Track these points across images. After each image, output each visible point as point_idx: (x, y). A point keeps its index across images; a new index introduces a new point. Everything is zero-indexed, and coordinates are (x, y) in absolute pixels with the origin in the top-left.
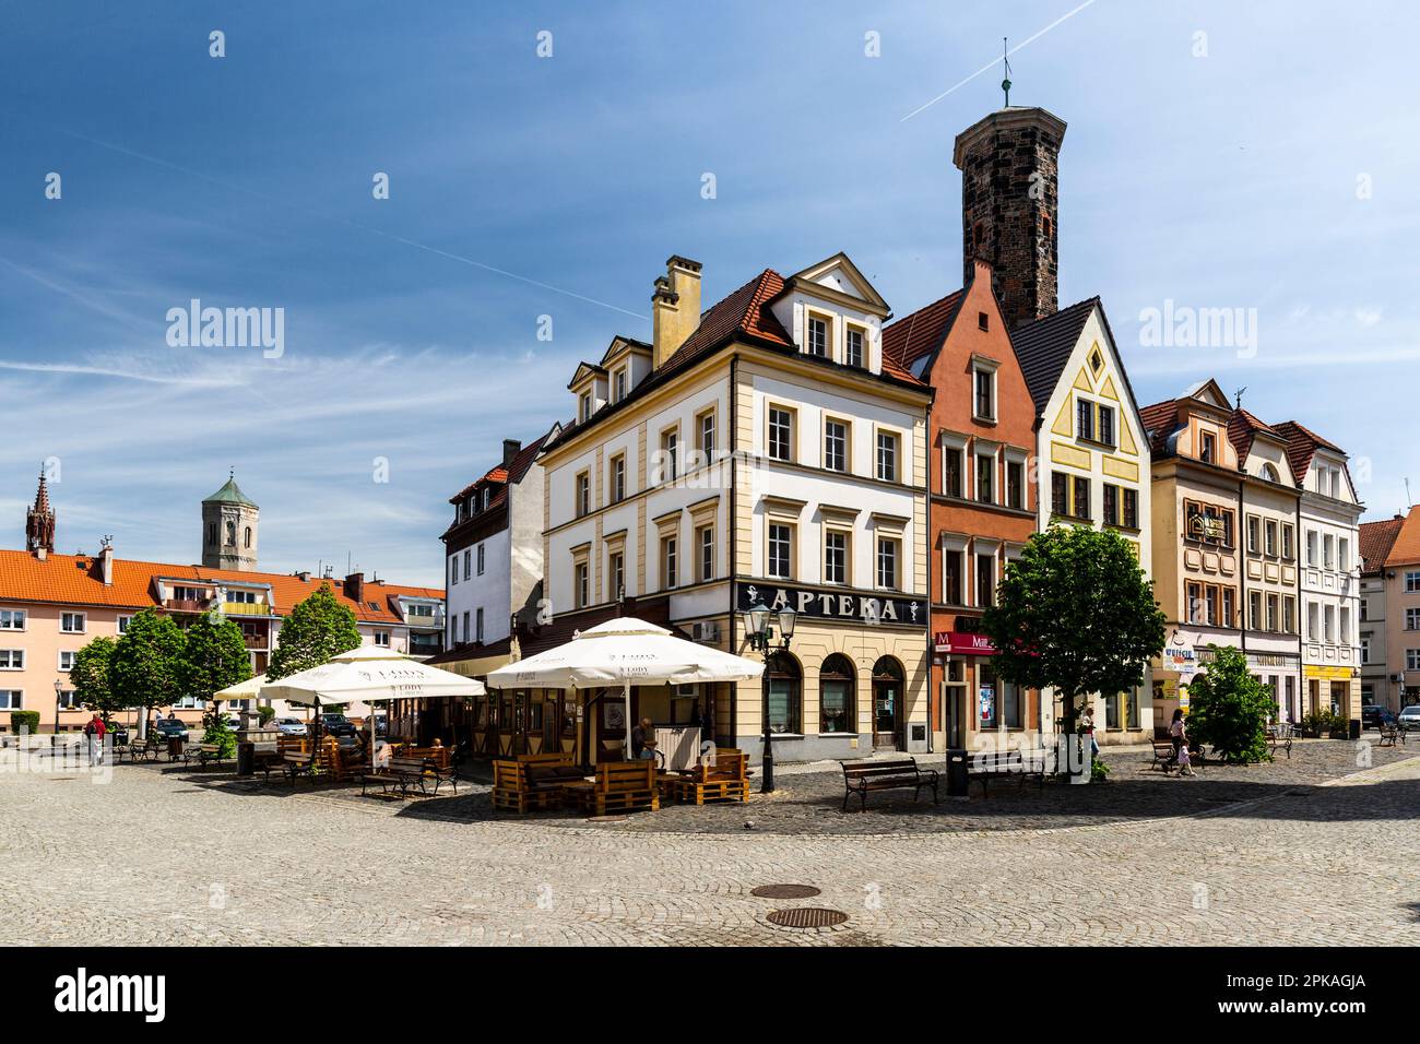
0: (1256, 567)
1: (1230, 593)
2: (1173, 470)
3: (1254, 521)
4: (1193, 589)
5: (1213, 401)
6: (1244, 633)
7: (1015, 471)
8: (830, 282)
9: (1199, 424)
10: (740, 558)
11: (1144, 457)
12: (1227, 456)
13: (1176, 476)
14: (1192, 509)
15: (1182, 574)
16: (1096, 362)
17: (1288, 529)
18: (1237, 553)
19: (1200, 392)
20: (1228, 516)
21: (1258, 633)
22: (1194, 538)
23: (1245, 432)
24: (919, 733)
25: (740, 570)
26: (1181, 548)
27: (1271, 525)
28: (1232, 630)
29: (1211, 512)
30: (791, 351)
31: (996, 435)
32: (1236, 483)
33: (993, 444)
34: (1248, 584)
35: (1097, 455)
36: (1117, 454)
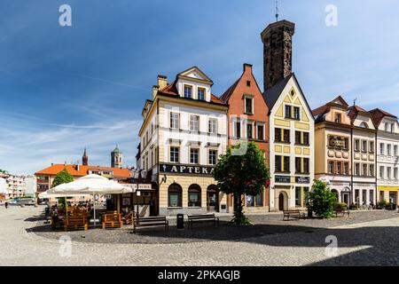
0: (357, 155)
1: (346, 164)
2: (324, 126)
3: (357, 141)
4: (331, 163)
5: (341, 103)
6: (352, 176)
7: (260, 128)
8: (192, 75)
9: (335, 111)
10: (160, 157)
11: (312, 122)
12: (346, 120)
13: (326, 128)
14: (331, 138)
15: (327, 158)
16: (293, 93)
17: (372, 143)
18: (350, 151)
19: (335, 100)
20: (346, 139)
21: (358, 176)
22: (331, 146)
23: (354, 112)
24: (223, 207)
25: (160, 160)
26: (327, 150)
27: (365, 142)
28: (347, 175)
29: (339, 138)
30: (178, 97)
31: (252, 118)
32: (350, 129)
33: (252, 120)
34: (354, 161)
35: (293, 122)
36: (301, 121)
